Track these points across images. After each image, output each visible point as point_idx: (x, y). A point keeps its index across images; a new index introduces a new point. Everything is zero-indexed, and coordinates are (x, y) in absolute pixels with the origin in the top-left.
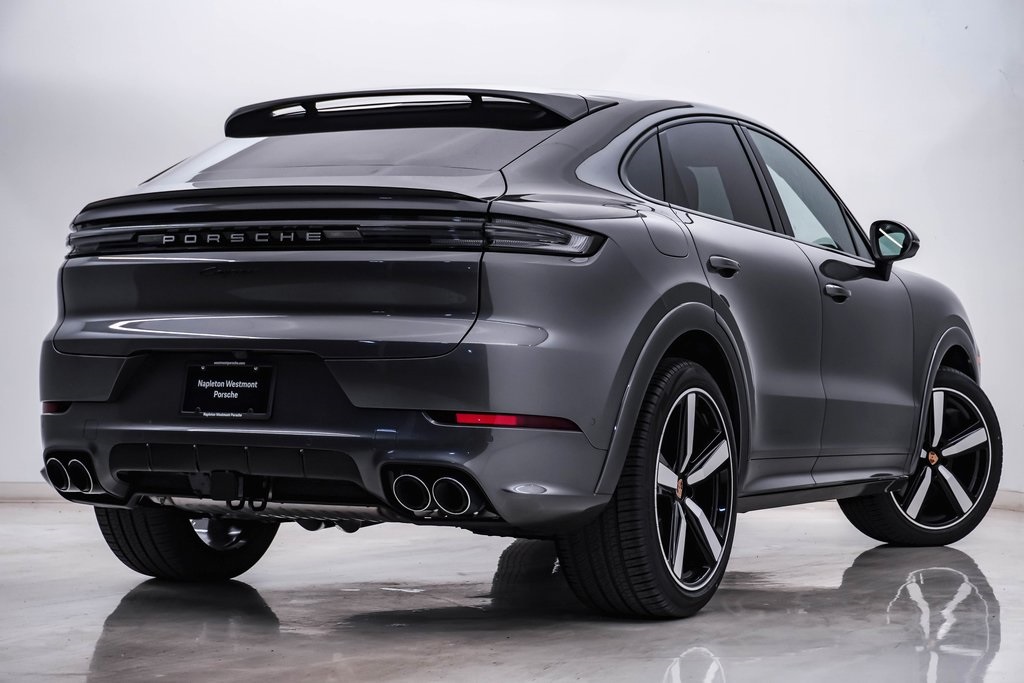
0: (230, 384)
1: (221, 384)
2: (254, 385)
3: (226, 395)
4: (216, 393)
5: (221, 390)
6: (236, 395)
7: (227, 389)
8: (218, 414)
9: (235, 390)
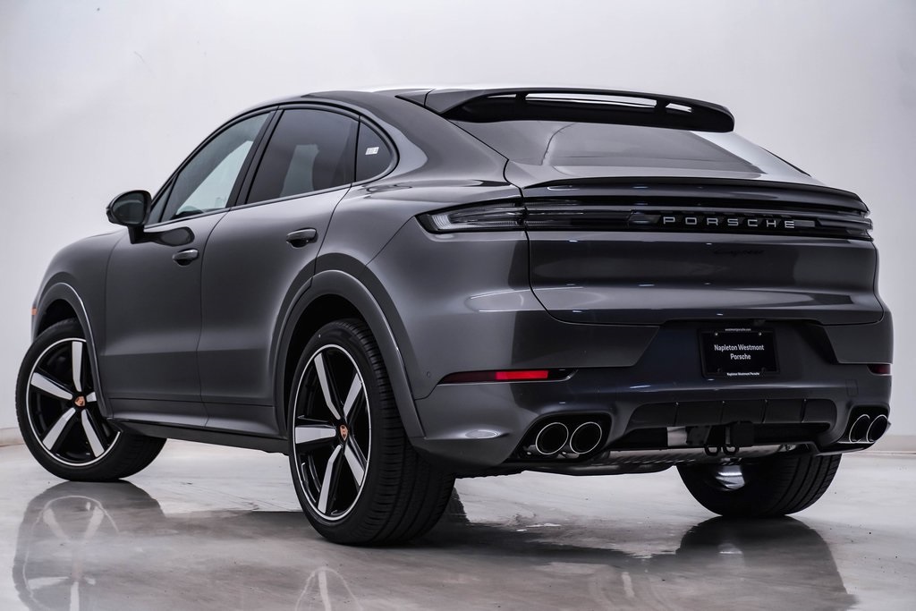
0: (742, 347)
1: (734, 348)
2: (761, 348)
3: (741, 357)
4: (732, 356)
5: (736, 353)
6: (749, 357)
7: (742, 352)
8: (739, 374)
9: (748, 352)
